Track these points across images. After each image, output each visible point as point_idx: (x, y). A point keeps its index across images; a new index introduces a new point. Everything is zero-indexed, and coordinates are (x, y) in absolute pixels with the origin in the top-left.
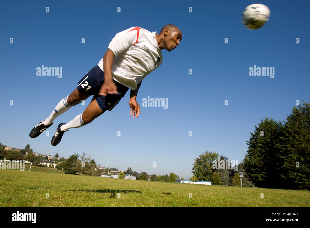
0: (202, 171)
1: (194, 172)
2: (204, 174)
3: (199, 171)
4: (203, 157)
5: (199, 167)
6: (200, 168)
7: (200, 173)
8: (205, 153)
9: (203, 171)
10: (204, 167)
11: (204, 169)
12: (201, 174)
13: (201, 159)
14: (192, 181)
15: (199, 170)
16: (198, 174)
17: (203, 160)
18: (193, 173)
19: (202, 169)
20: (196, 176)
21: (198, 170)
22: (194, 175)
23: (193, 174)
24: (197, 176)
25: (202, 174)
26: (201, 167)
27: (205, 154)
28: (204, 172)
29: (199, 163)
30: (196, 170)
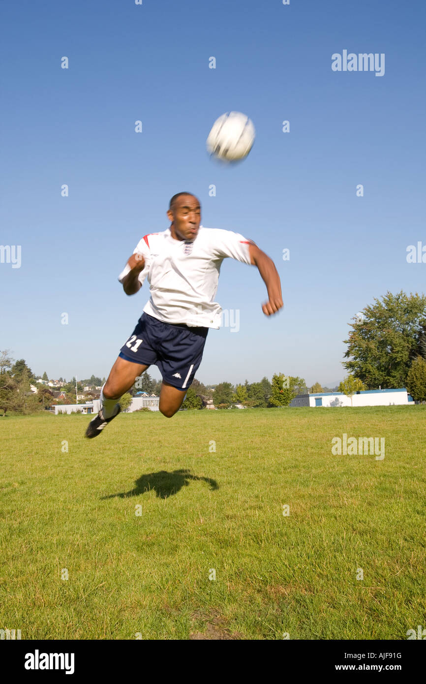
0: (376, 359)
1: (350, 366)
2: (383, 369)
3: (366, 360)
4: (378, 315)
5: (364, 346)
6: (368, 349)
7: (370, 367)
8: (381, 300)
9: (379, 359)
10: (383, 344)
11: (384, 352)
12: (372, 367)
13: (372, 320)
14: (345, 394)
15: (366, 358)
16: (364, 370)
17: (379, 322)
18: (347, 368)
19: (376, 352)
20: (356, 376)
21: (364, 355)
22: (353, 373)
23: (350, 370)
24: (361, 375)
25: (379, 368)
26: (373, 346)
27: (384, 305)
28: (384, 360)
29: (366, 333)
30: (355, 359)
